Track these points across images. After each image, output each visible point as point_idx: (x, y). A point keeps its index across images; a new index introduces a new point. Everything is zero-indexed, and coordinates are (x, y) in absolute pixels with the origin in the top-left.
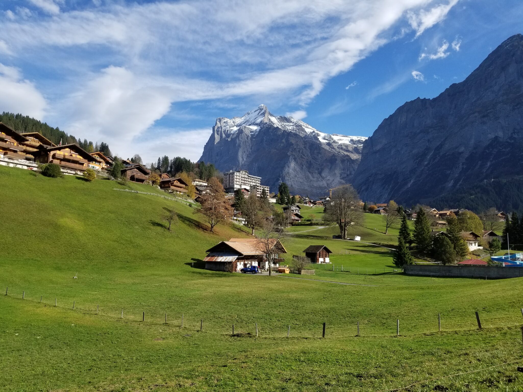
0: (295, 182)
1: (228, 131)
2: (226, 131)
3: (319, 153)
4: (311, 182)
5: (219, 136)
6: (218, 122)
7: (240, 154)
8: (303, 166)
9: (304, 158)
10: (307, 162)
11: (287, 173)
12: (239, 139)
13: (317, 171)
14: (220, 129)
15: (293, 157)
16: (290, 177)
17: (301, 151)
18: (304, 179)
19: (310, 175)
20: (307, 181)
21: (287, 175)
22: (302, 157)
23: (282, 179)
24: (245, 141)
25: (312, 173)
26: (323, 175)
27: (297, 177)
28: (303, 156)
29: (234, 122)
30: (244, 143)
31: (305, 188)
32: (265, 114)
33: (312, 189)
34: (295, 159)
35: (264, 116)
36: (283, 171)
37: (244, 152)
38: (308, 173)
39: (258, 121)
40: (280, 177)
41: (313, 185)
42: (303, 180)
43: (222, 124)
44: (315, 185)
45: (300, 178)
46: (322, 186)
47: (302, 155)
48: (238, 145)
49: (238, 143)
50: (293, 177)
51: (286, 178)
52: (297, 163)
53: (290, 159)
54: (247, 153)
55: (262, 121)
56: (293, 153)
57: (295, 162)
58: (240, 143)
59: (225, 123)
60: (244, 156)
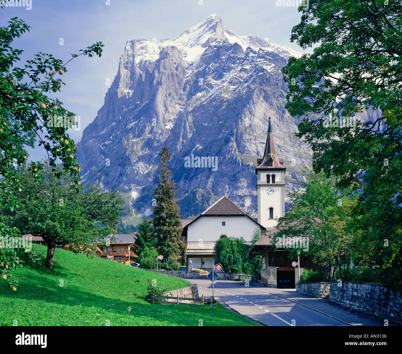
1: (146, 61)
2: (143, 63)
5: (129, 73)
6: (128, 47)
7: (160, 98)
11: (248, 126)
12: (159, 70)
14: (131, 59)
15: (263, 94)
16: (255, 134)
18: (287, 139)
20: (292, 144)
21: (248, 130)
23: (236, 140)
24: (172, 74)
30: (171, 78)
32: (216, 27)
33: (304, 160)
34: (266, 98)
35: (215, 31)
36: (240, 123)
37: (170, 95)
39: (204, 40)
40: (232, 135)
42: (283, 142)
43: (136, 50)
48: (157, 81)
49: (157, 78)
50: (261, 135)
51: (246, 137)
52: (272, 107)
53: (255, 97)
54: (175, 97)
55: (210, 39)
56: (262, 86)
57: (267, 104)
58: (162, 77)
59: (142, 48)
60: (169, 102)
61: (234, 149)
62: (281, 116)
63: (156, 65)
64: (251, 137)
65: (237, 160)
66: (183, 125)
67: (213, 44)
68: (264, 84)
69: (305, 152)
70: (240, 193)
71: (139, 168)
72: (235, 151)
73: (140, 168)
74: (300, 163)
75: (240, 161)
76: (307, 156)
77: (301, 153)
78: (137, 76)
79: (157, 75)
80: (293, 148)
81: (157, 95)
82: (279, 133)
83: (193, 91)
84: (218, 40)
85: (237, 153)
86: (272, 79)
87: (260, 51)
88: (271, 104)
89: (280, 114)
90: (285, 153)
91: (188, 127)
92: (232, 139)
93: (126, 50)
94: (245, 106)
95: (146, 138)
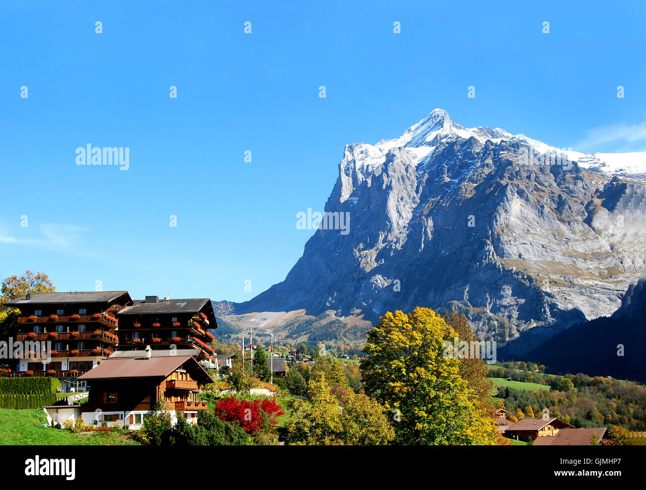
0: (528, 246)
1: (368, 166)
2: (365, 168)
3: (577, 178)
4: (570, 244)
5: (351, 180)
6: (347, 153)
7: (392, 203)
8: (542, 207)
9: (544, 191)
10: (552, 199)
11: (504, 226)
12: (387, 174)
13: (579, 218)
14: (352, 165)
15: (516, 190)
16: (514, 234)
17: (533, 176)
18: (551, 237)
19: (564, 228)
20: (558, 242)
21: (505, 231)
22: (537, 189)
23: (493, 243)
24: (402, 176)
25: (569, 223)
26: (596, 223)
27: (531, 234)
28: (539, 186)
29: (380, 150)
30: (401, 181)
31: (557, 260)
32: (443, 122)
33: (575, 259)
34: (521, 193)
35: (442, 127)
36: (495, 223)
37: (402, 199)
38: (559, 222)
39: (430, 137)
40: (487, 238)
41: (575, 251)
42: (547, 241)
43: (355, 155)
44: (581, 250)
45: (540, 236)
46: (599, 250)
47: (537, 184)
48: (387, 185)
49: (386, 183)
50: (521, 235)
51: (504, 238)
52: (528, 203)
53: (509, 193)
54: (408, 200)
55: (439, 136)
56: (513, 180)
57: (522, 200)
58: (391, 181)
59: (362, 152)
60: (402, 207)
61: (491, 253)
62: (540, 212)
63: (382, 169)
64: (511, 238)
65: (497, 265)
66: (423, 230)
67: (444, 141)
68: (514, 178)
69: (573, 250)
70: (505, 302)
71: (377, 281)
72: (493, 256)
73: (379, 281)
74: (570, 263)
75: (501, 266)
76: (577, 255)
77: (570, 252)
78: (360, 182)
79: (385, 178)
80: (559, 246)
81: (388, 200)
82: (541, 231)
83: (427, 192)
84: (450, 136)
85: (495, 257)
86: (522, 172)
87: (503, 143)
88: (527, 200)
89: (539, 210)
90: (551, 253)
91: (429, 233)
92: (488, 242)
93: (346, 156)
94: (499, 204)
95: (380, 248)
